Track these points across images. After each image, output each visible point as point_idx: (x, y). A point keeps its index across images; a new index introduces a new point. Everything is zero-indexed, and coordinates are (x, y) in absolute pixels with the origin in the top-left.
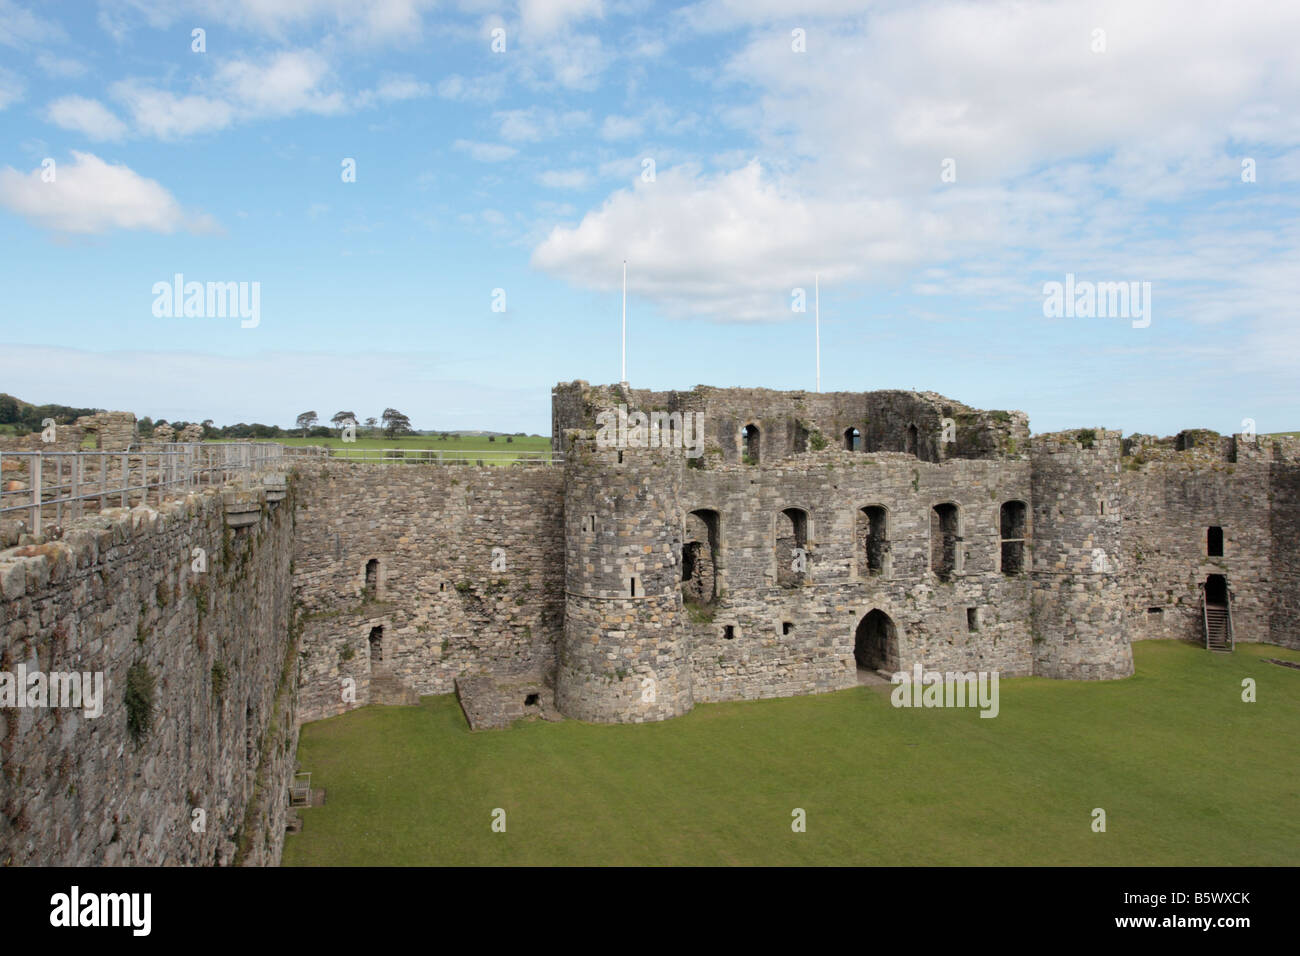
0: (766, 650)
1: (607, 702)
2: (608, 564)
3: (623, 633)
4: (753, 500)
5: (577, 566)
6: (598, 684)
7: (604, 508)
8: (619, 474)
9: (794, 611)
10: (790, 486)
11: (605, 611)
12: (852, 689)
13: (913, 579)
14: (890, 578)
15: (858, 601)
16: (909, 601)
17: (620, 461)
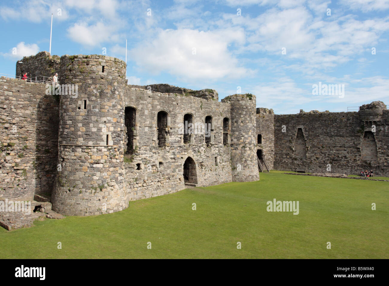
0: (153, 175)
1: (93, 203)
2: (94, 127)
3: (102, 164)
4: (149, 105)
5: (73, 129)
6: (88, 194)
7: (93, 96)
8: (102, 78)
9: (163, 157)
10: (163, 101)
11: (91, 153)
12: (183, 190)
13: (200, 145)
14: (193, 144)
15: (183, 153)
16: (199, 153)
17: (103, 71)
